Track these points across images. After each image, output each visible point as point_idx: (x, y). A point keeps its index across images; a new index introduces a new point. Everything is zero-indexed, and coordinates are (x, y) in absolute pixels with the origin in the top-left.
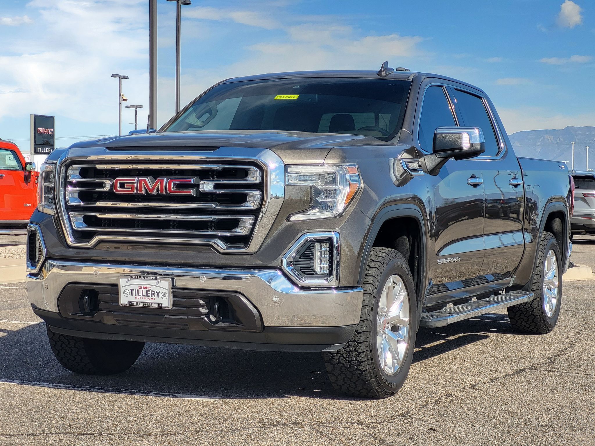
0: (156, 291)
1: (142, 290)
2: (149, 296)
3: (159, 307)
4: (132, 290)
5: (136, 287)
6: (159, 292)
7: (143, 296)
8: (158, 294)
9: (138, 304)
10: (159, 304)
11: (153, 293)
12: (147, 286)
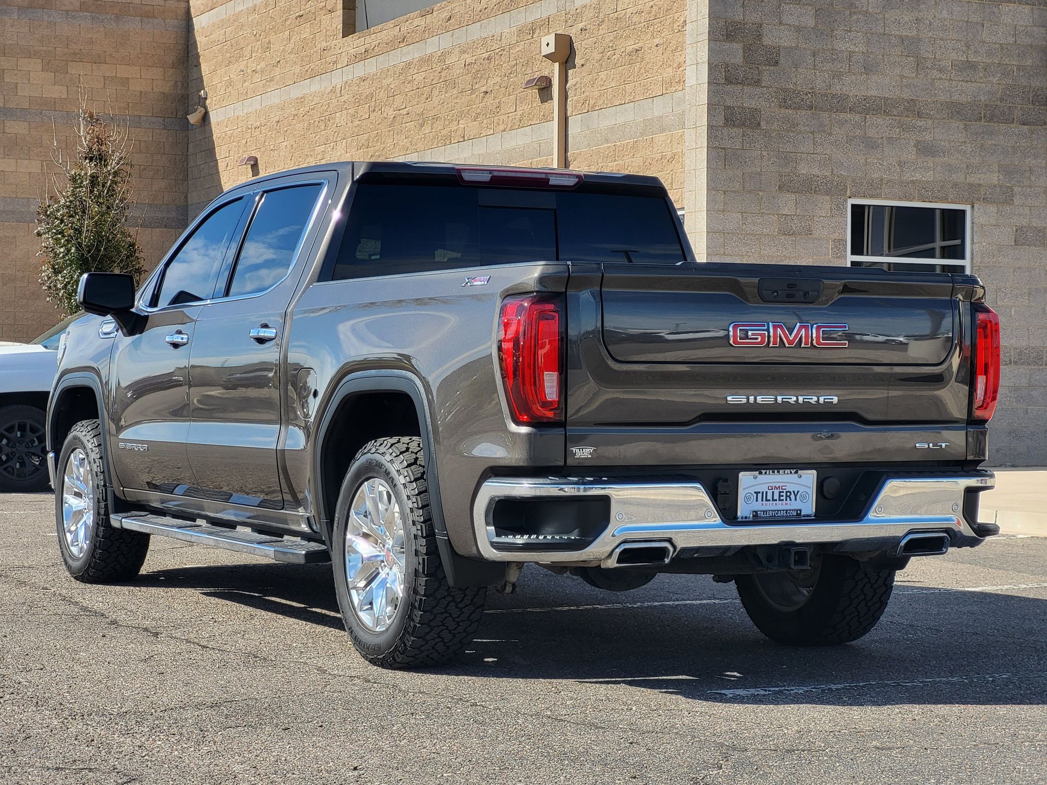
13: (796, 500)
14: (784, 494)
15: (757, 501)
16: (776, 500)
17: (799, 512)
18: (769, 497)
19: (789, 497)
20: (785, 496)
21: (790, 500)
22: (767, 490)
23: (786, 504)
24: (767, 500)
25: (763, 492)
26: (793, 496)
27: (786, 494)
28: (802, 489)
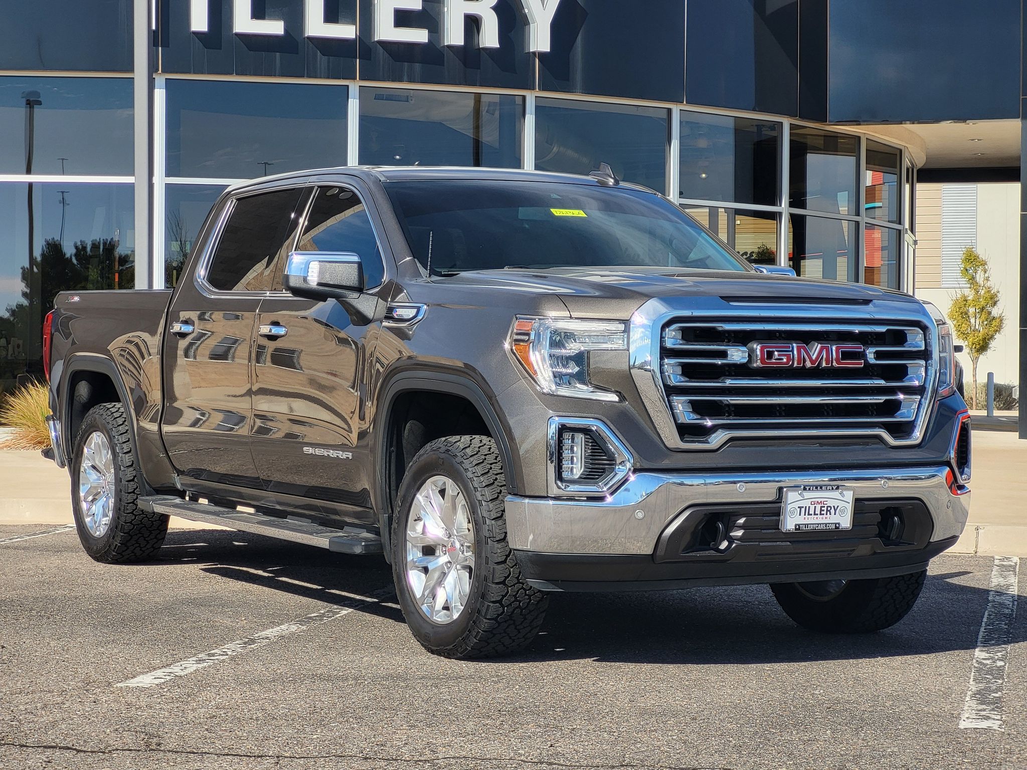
0: (834, 507)
1: (815, 507)
2: (823, 514)
3: (836, 528)
4: (800, 508)
5: (806, 503)
6: (838, 506)
7: (815, 514)
8: (835, 510)
9: (808, 528)
10: (836, 524)
11: (829, 509)
12: (823, 500)
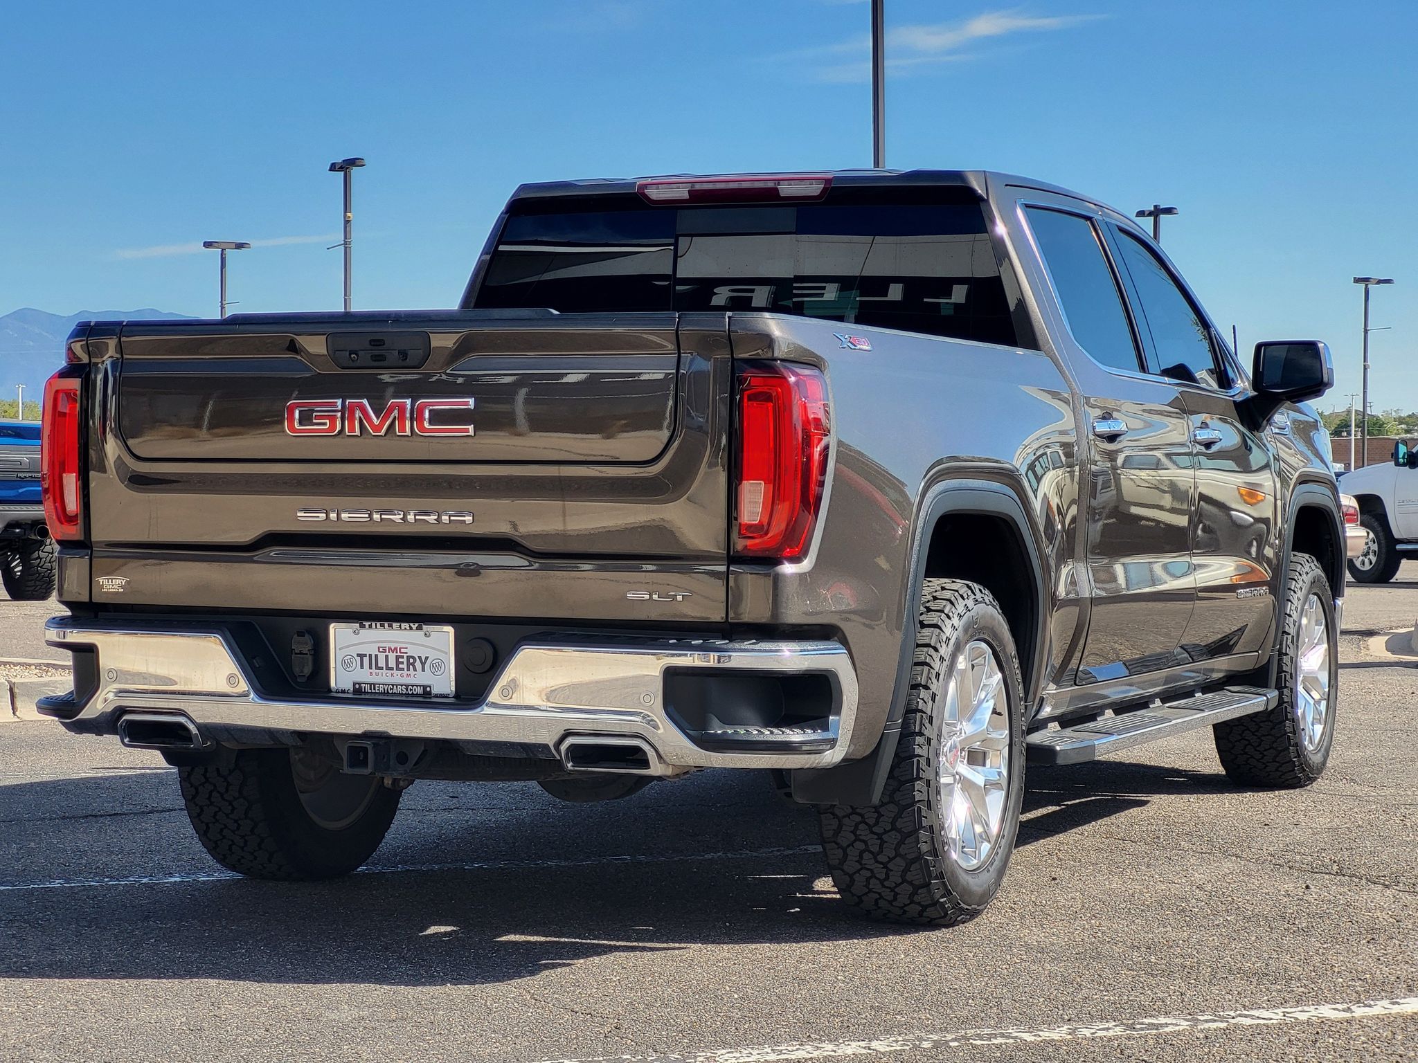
13: (423, 670)
14: (405, 660)
15: (362, 667)
16: (392, 669)
17: (428, 689)
18: (382, 663)
19: (413, 664)
20: (405, 663)
21: (415, 670)
22: (377, 653)
23: (408, 676)
24: (377, 668)
25: (370, 655)
26: (418, 664)
27: (408, 660)
28: (432, 655)
